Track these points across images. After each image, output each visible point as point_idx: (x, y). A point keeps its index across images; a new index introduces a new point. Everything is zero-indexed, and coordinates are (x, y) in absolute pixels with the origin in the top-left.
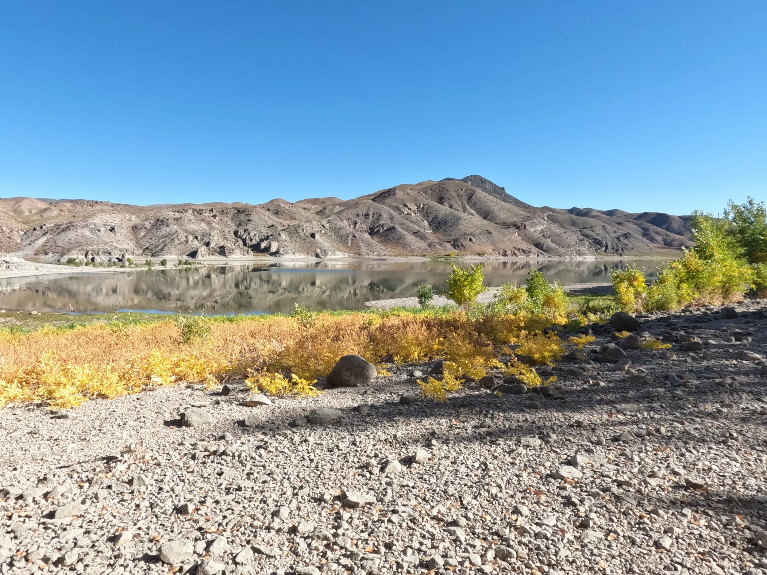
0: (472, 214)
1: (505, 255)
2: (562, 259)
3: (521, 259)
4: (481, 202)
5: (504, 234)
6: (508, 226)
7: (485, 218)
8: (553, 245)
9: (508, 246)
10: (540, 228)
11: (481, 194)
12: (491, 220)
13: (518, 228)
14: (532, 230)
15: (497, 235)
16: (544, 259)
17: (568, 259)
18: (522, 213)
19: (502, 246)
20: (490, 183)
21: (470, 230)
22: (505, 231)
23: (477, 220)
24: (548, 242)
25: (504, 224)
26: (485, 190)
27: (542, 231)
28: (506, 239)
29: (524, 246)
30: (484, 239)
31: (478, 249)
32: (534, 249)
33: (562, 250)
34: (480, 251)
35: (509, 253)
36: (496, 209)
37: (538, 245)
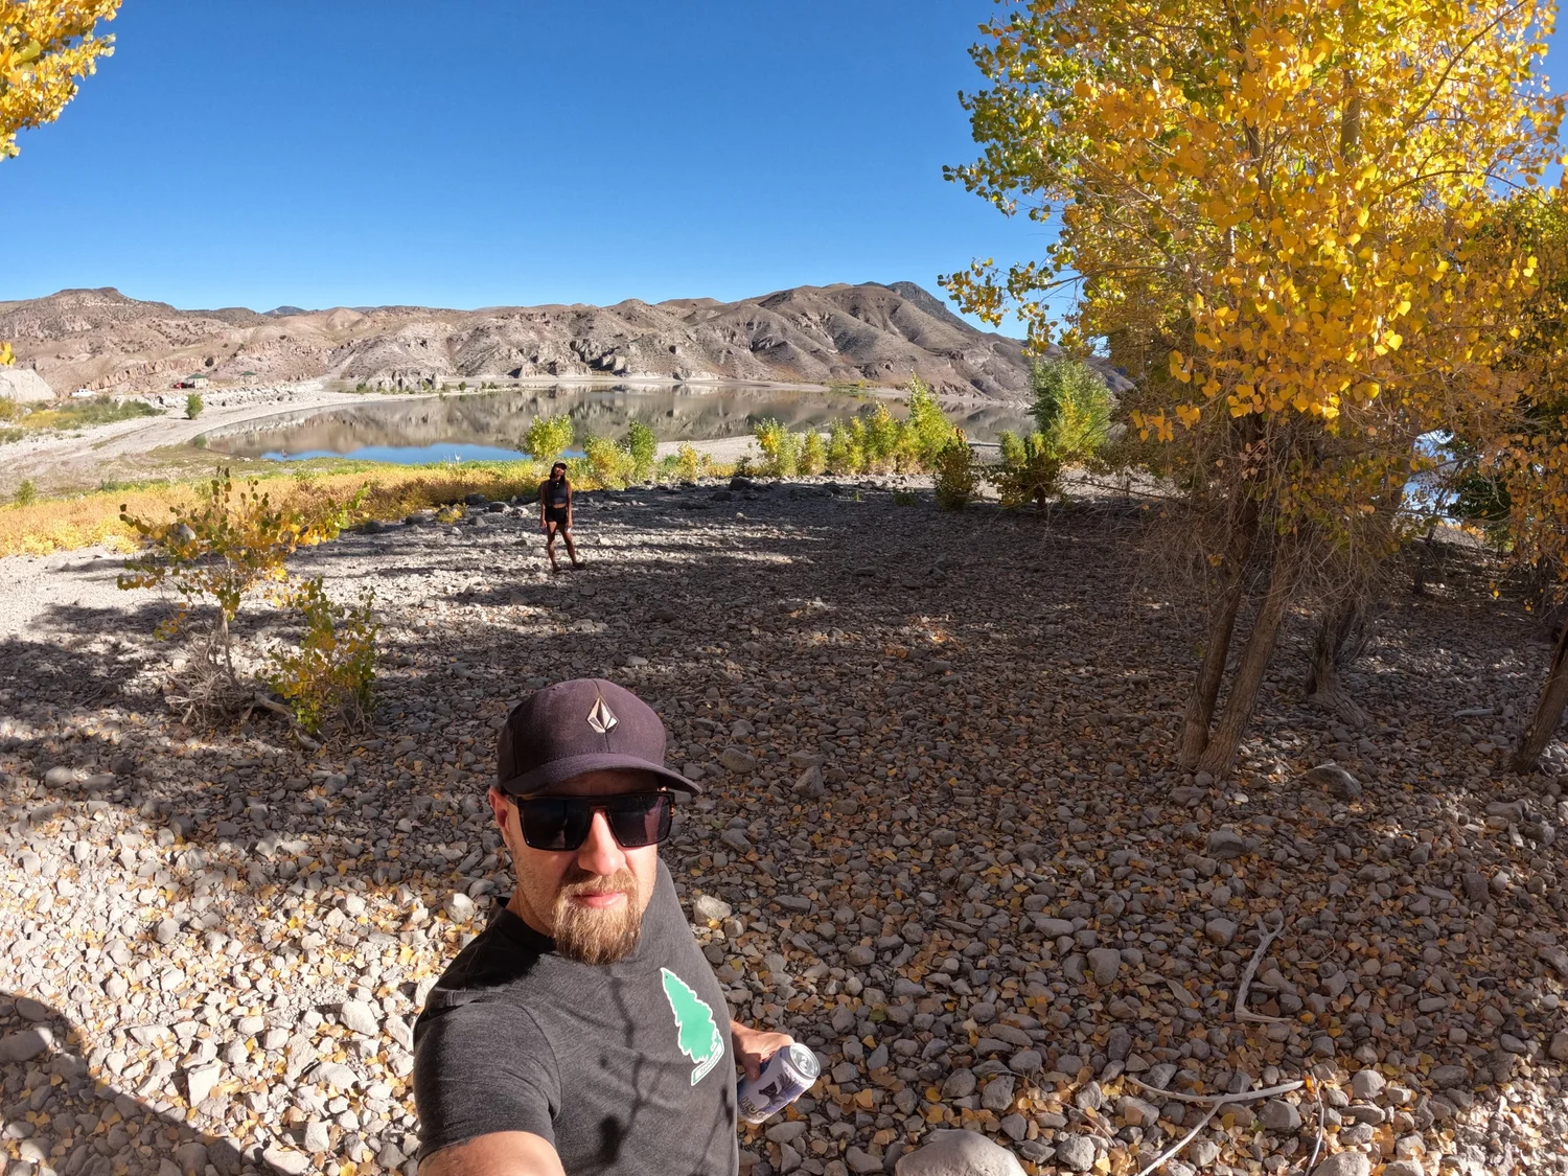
0: (894, 333)
1: (932, 389)
2: (1004, 404)
3: (952, 399)
4: (909, 318)
5: (934, 364)
6: (938, 353)
7: (911, 340)
8: (996, 385)
9: (937, 380)
10: (981, 360)
11: (909, 307)
12: (918, 343)
13: (953, 357)
14: (971, 362)
15: (923, 365)
16: (982, 401)
17: (1011, 404)
18: (961, 337)
19: (931, 379)
20: (927, 294)
21: (889, 354)
22: (935, 359)
23: (901, 341)
24: (990, 381)
25: (934, 350)
26: (918, 303)
27: (984, 365)
28: (935, 370)
29: (958, 381)
30: (906, 367)
31: (896, 380)
32: (970, 387)
33: (1006, 392)
34: (899, 383)
35: (937, 389)
36: (927, 329)
37: (976, 383)
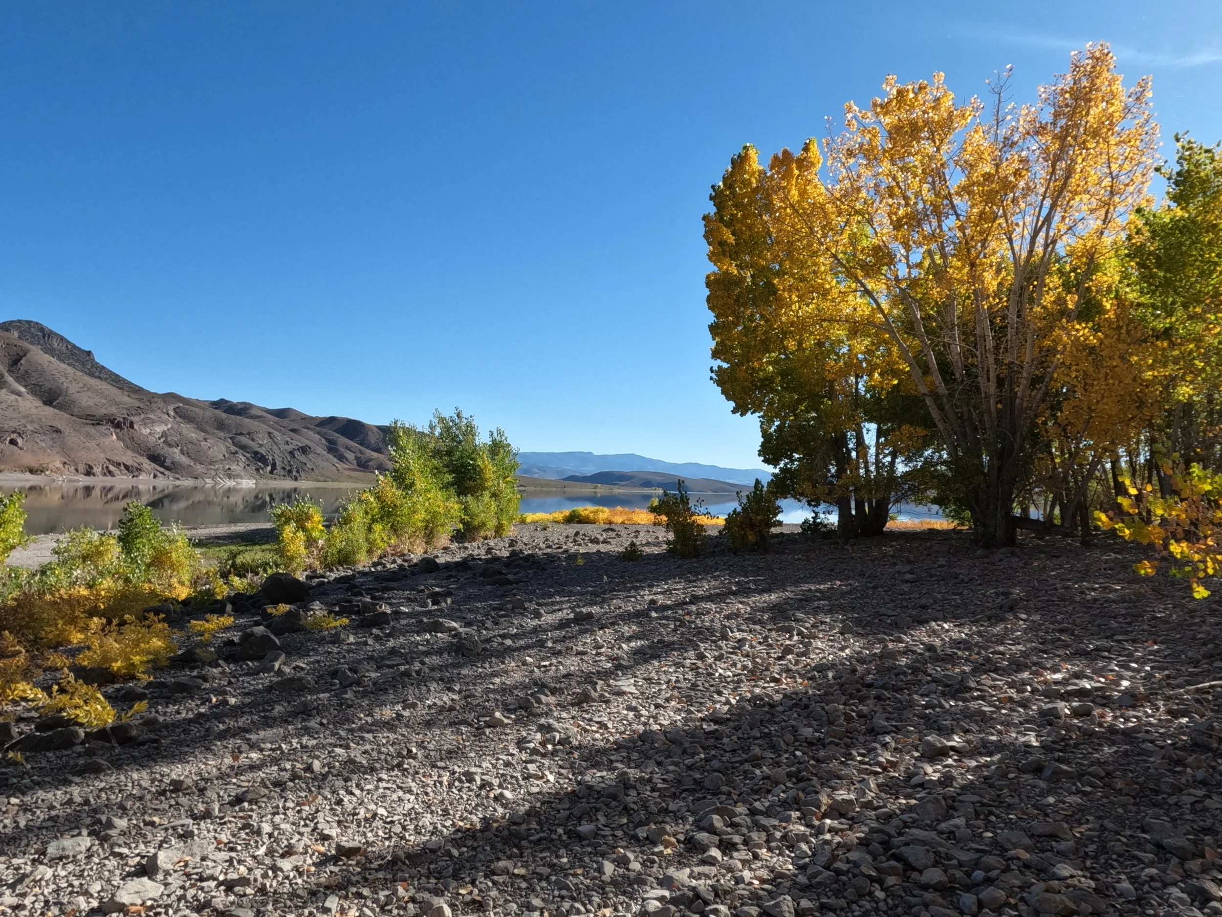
0: (19, 394)
1: (89, 472)
2: (199, 483)
3: (122, 481)
4: (42, 373)
5: (89, 436)
6: (97, 421)
7: (48, 402)
8: (184, 460)
9: (97, 458)
10: (159, 429)
11: (38, 356)
12: (60, 407)
13: (118, 426)
14: (146, 431)
15: (73, 438)
16: (166, 482)
17: (209, 482)
18: (125, 399)
19: (85, 457)
20: (62, 339)
21: (14, 424)
22: (91, 430)
23: (31, 405)
24: (176, 454)
25: (88, 416)
26: (51, 351)
27: (164, 434)
28: (92, 444)
29: (129, 458)
30: (44, 441)
31: (29, 460)
32: (147, 464)
33: (200, 468)
34: (35, 464)
35: (97, 470)
36: (73, 389)
37: (156, 458)
